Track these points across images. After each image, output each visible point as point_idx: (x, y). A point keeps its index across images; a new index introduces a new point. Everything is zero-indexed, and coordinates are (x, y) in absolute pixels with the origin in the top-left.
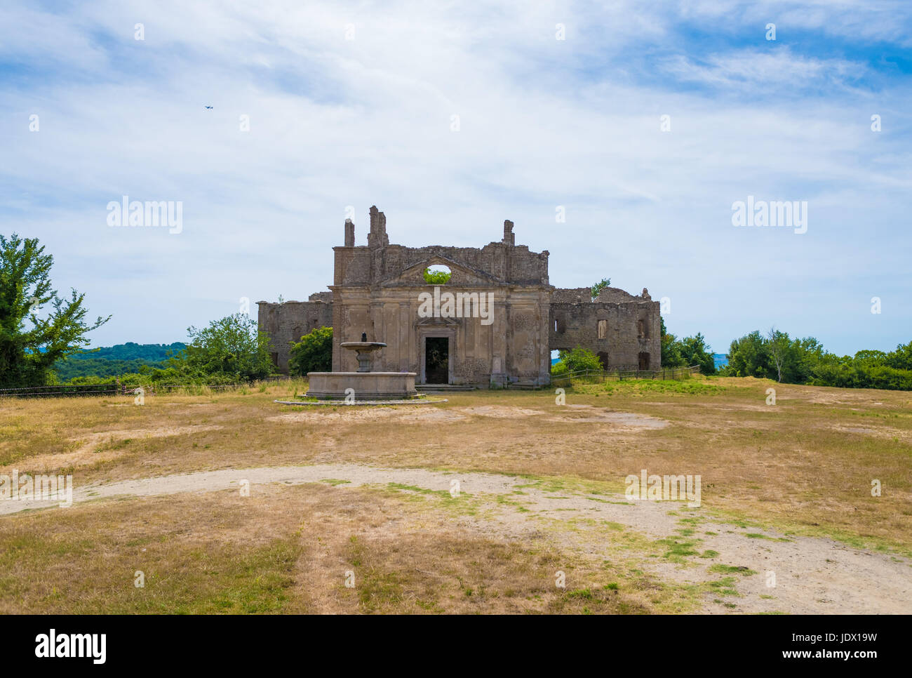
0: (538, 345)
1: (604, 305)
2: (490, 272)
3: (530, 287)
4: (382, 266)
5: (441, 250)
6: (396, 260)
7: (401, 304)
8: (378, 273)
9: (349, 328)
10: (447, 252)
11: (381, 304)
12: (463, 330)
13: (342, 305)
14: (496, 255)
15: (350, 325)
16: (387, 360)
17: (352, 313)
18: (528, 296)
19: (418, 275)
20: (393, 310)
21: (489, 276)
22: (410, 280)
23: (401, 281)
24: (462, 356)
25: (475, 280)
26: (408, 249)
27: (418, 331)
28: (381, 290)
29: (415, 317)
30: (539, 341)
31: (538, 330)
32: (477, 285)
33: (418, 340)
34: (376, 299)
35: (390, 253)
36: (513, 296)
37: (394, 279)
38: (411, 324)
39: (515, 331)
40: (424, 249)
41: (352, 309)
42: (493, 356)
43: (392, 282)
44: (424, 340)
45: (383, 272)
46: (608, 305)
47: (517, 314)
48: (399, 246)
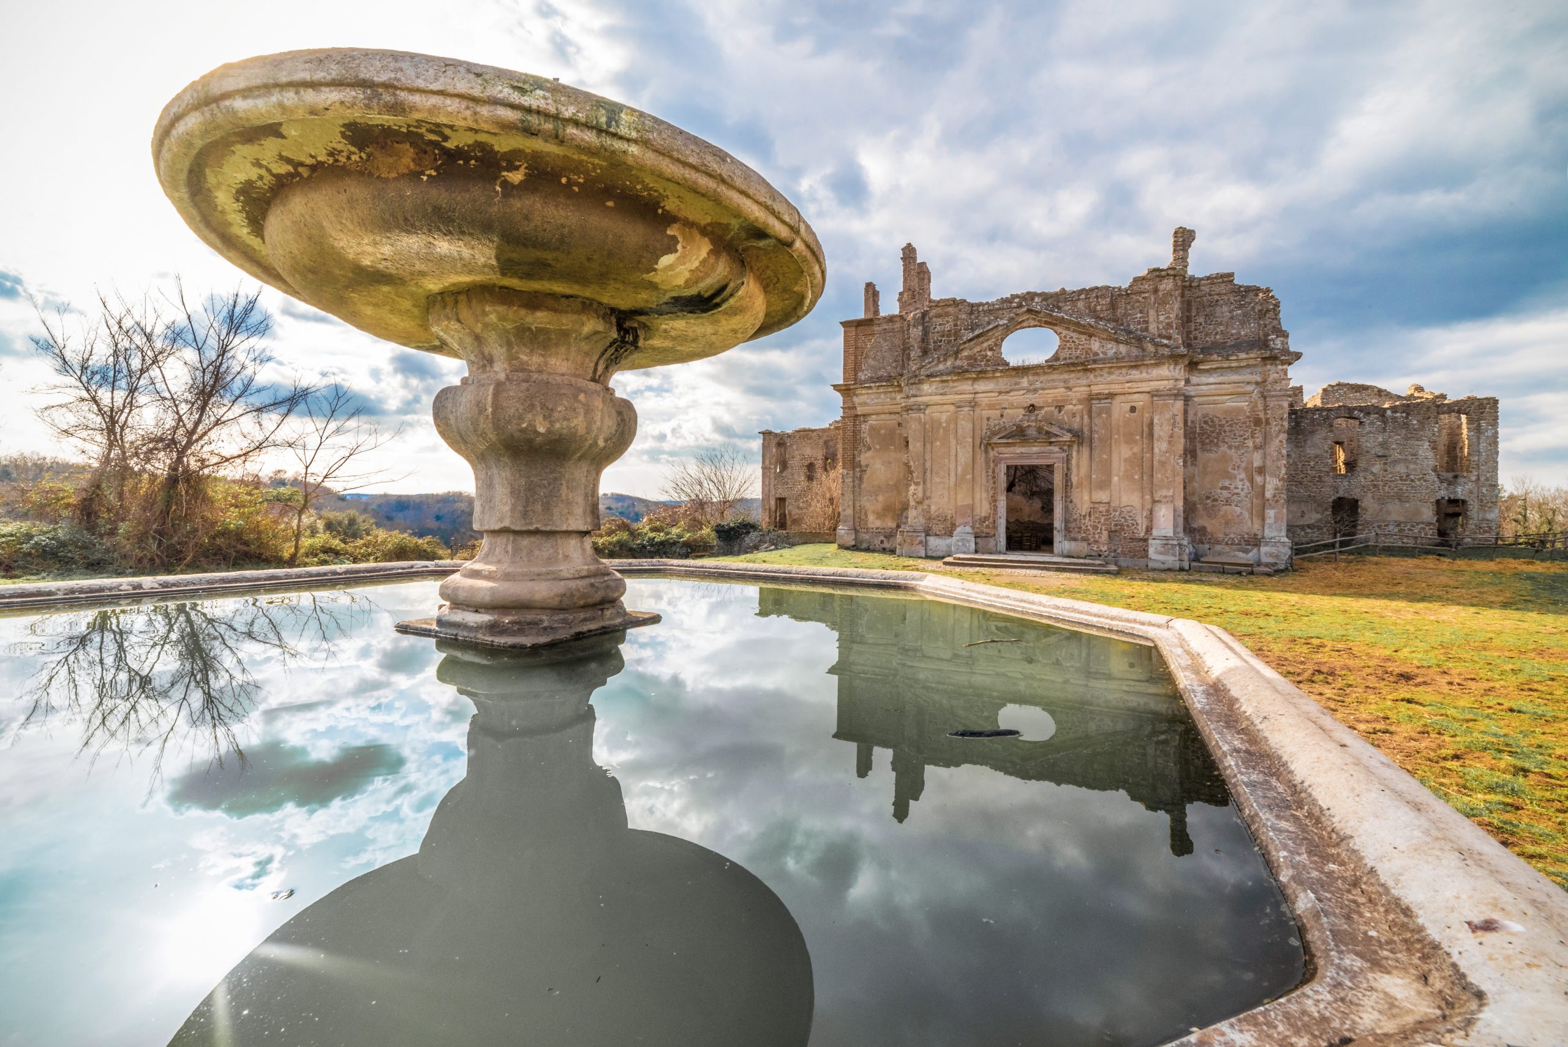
0: (1259, 479)
1: (1351, 410)
2: (1147, 329)
3: (1242, 355)
4: (923, 340)
5: (1036, 300)
6: (947, 327)
7: (958, 406)
8: (915, 353)
9: (869, 454)
10: (1050, 301)
11: (920, 408)
12: (1085, 451)
13: (857, 416)
14: (1160, 294)
15: (869, 449)
16: (933, 508)
17: (872, 428)
18: (1235, 377)
19: (991, 349)
20: (944, 417)
21: (1145, 338)
22: (976, 360)
23: (958, 363)
24: (1083, 500)
25: (1111, 349)
26: (972, 305)
27: (992, 454)
28: (921, 382)
29: (985, 427)
30: (1261, 471)
31: (1256, 448)
32: (1117, 358)
33: (990, 471)
34: (913, 399)
35: (938, 316)
36: (1194, 379)
37: (945, 360)
38: (978, 442)
39: (1199, 452)
40: (1004, 301)
41: (873, 421)
42: (1154, 502)
43: (941, 367)
44: (1002, 469)
45: (925, 352)
46: (1361, 409)
47: (1205, 416)
48: (954, 300)
